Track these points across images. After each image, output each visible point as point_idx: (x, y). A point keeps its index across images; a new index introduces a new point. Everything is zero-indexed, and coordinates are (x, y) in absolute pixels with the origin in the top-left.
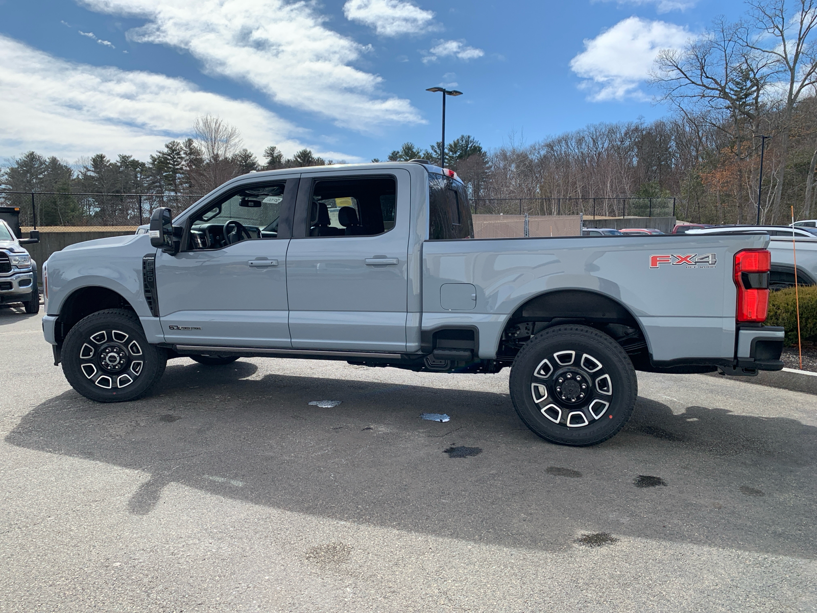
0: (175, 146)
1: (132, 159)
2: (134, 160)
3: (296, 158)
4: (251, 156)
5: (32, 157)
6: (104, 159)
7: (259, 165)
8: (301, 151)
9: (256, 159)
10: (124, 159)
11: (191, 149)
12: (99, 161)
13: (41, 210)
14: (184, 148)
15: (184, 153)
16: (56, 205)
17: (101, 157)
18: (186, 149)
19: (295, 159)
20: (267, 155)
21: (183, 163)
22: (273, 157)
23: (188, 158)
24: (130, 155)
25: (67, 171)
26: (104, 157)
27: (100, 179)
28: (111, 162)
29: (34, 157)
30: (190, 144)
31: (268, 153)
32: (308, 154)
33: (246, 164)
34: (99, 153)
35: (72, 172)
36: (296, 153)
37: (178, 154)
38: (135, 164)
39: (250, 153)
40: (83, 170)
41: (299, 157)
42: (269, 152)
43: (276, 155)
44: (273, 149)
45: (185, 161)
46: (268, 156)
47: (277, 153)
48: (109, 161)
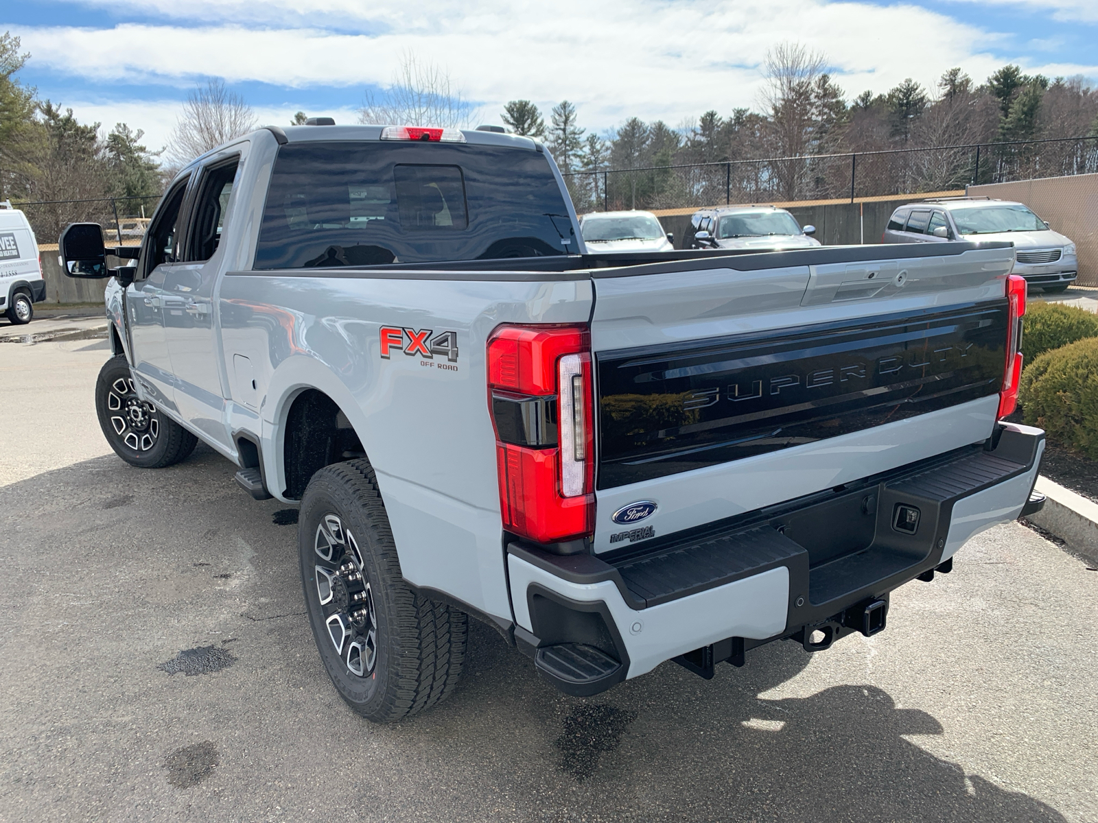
0: (804, 88)
1: (748, 113)
2: (751, 115)
3: (991, 83)
4: (917, 89)
5: (634, 125)
6: (716, 116)
7: (929, 101)
8: (1002, 70)
9: (925, 93)
10: (739, 113)
11: (825, 90)
12: (709, 121)
13: (638, 190)
14: (816, 89)
15: (816, 97)
16: (653, 182)
17: (712, 115)
18: (819, 91)
19: (988, 85)
20: (944, 82)
21: (814, 110)
22: (954, 85)
23: (819, 103)
24: (747, 108)
25: (673, 138)
26: (715, 115)
27: (710, 144)
28: (723, 119)
29: (636, 125)
30: (825, 82)
31: (946, 80)
32: (1014, 72)
33: (908, 103)
34: (709, 110)
35: (680, 138)
36: (991, 75)
37: (807, 98)
38: (754, 119)
39: (916, 83)
40: (691, 135)
41: (997, 79)
42: (948, 78)
43: (960, 81)
44: (954, 73)
45: (816, 108)
46: (946, 85)
47: (961, 78)
48: (720, 119)
